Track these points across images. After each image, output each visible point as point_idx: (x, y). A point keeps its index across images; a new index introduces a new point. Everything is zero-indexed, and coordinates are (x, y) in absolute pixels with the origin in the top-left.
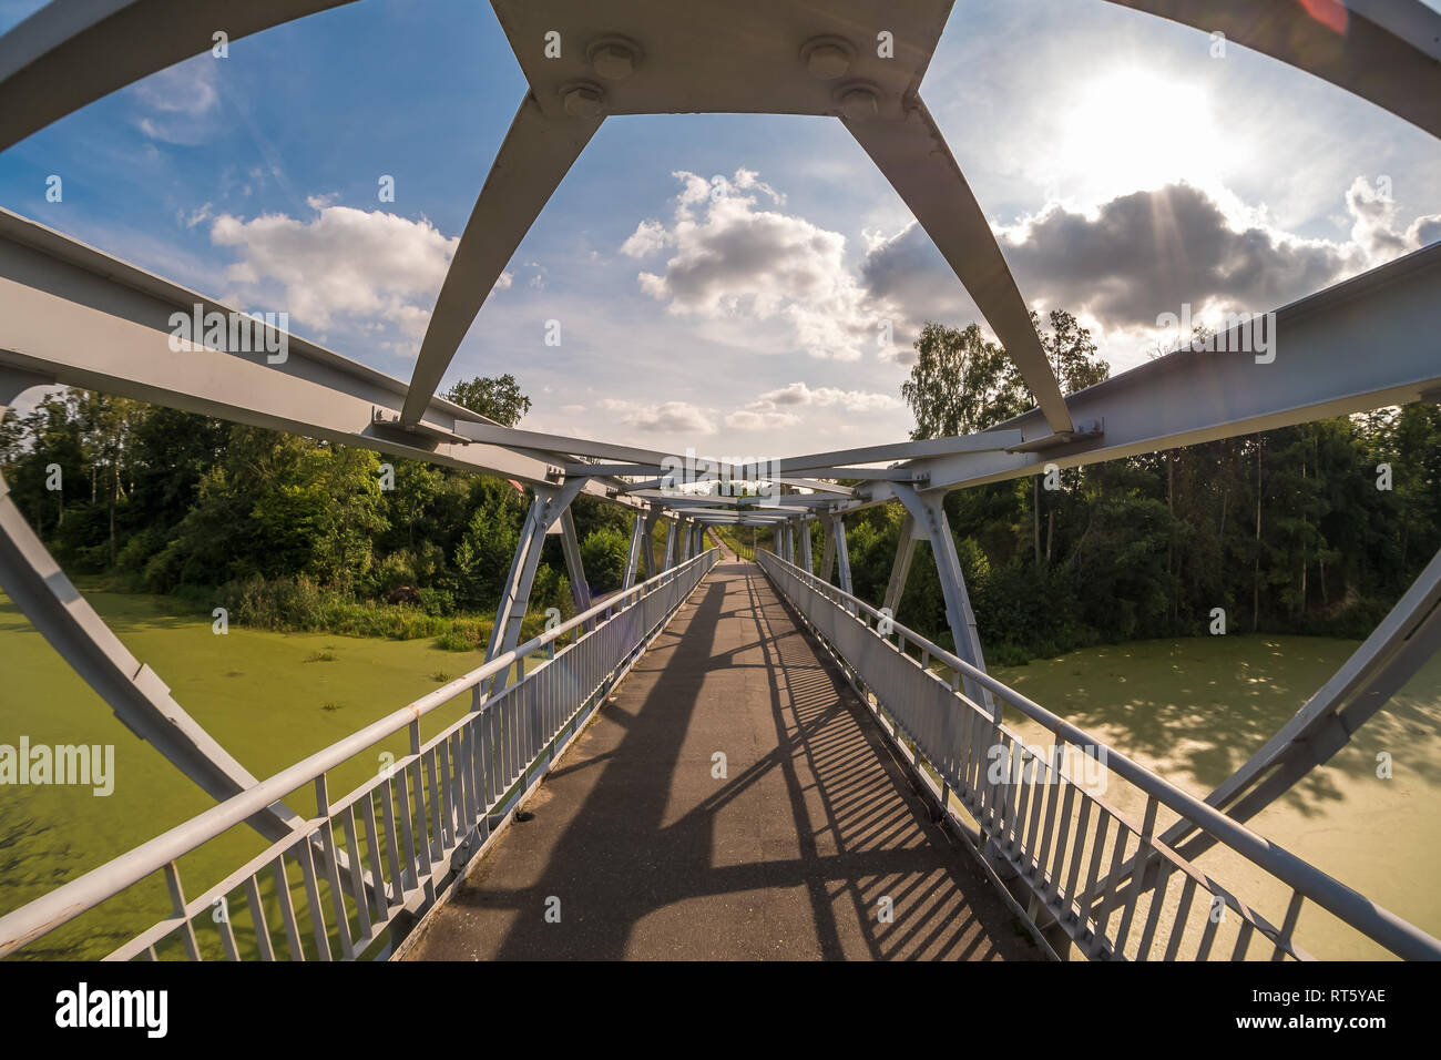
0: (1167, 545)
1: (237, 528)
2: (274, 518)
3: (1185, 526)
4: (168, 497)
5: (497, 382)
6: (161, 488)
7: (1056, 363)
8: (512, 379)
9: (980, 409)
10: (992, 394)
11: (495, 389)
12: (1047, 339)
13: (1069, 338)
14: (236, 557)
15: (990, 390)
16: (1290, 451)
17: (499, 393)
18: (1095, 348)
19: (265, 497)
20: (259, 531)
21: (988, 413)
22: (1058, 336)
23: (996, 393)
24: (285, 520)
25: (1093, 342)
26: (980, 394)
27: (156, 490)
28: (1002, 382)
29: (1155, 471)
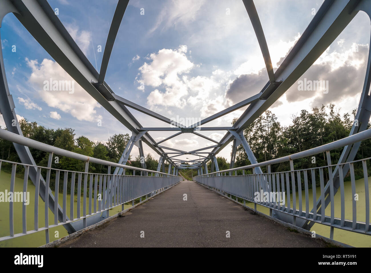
0: (301, 165)
1: (55, 165)
2: (65, 164)
3: (305, 160)
4: (38, 155)
5: (125, 135)
6: (36, 153)
7: (267, 123)
8: (128, 135)
9: (249, 138)
10: (252, 134)
11: (124, 137)
12: (264, 117)
13: (270, 117)
14: (54, 173)
15: (251, 133)
16: (330, 136)
17: (125, 138)
18: (277, 118)
19: (63, 158)
20: (60, 167)
21: (251, 139)
22: (267, 117)
23: (253, 133)
24: (68, 165)
25: (276, 117)
26: (249, 134)
27: (34, 153)
28: (254, 131)
29: (296, 147)
